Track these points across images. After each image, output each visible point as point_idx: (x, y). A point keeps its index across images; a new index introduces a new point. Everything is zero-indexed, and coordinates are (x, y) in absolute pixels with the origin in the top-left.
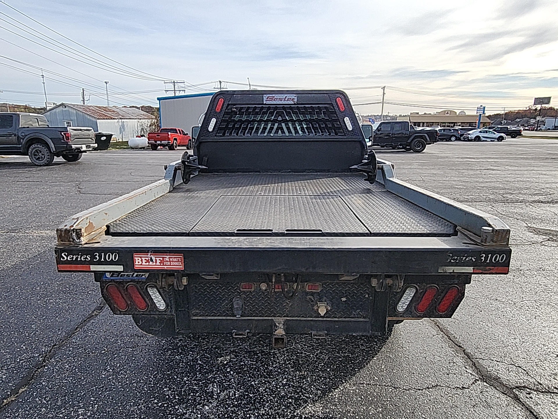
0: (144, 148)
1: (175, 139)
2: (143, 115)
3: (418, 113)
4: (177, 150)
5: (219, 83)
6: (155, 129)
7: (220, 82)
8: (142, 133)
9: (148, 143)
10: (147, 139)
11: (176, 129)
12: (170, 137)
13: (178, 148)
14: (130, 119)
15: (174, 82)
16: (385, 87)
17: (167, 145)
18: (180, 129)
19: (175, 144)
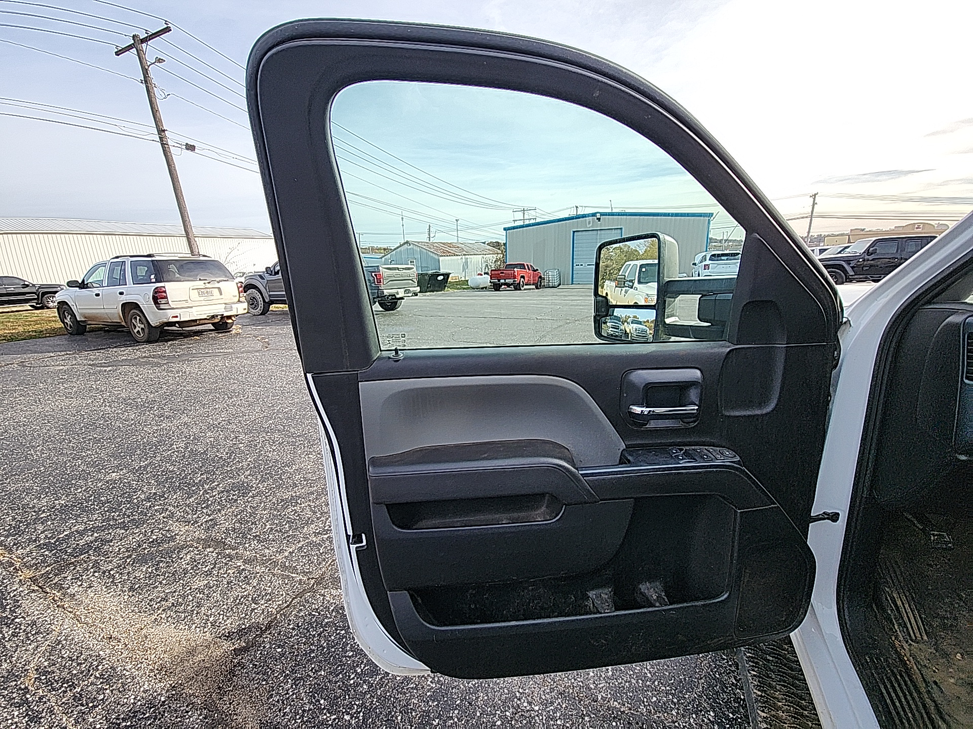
0: (486, 288)
1: (523, 277)
2: (489, 250)
3: (863, 230)
4: (525, 290)
5: (575, 208)
6: (500, 265)
7: (577, 207)
8: (487, 270)
9: (491, 282)
10: (489, 277)
11: (524, 264)
12: (516, 274)
13: (525, 287)
14: (474, 254)
15: (524, 210)
16: (815, 195)
17: (512, 284)
18: (529, 264)
19: (521, 283)
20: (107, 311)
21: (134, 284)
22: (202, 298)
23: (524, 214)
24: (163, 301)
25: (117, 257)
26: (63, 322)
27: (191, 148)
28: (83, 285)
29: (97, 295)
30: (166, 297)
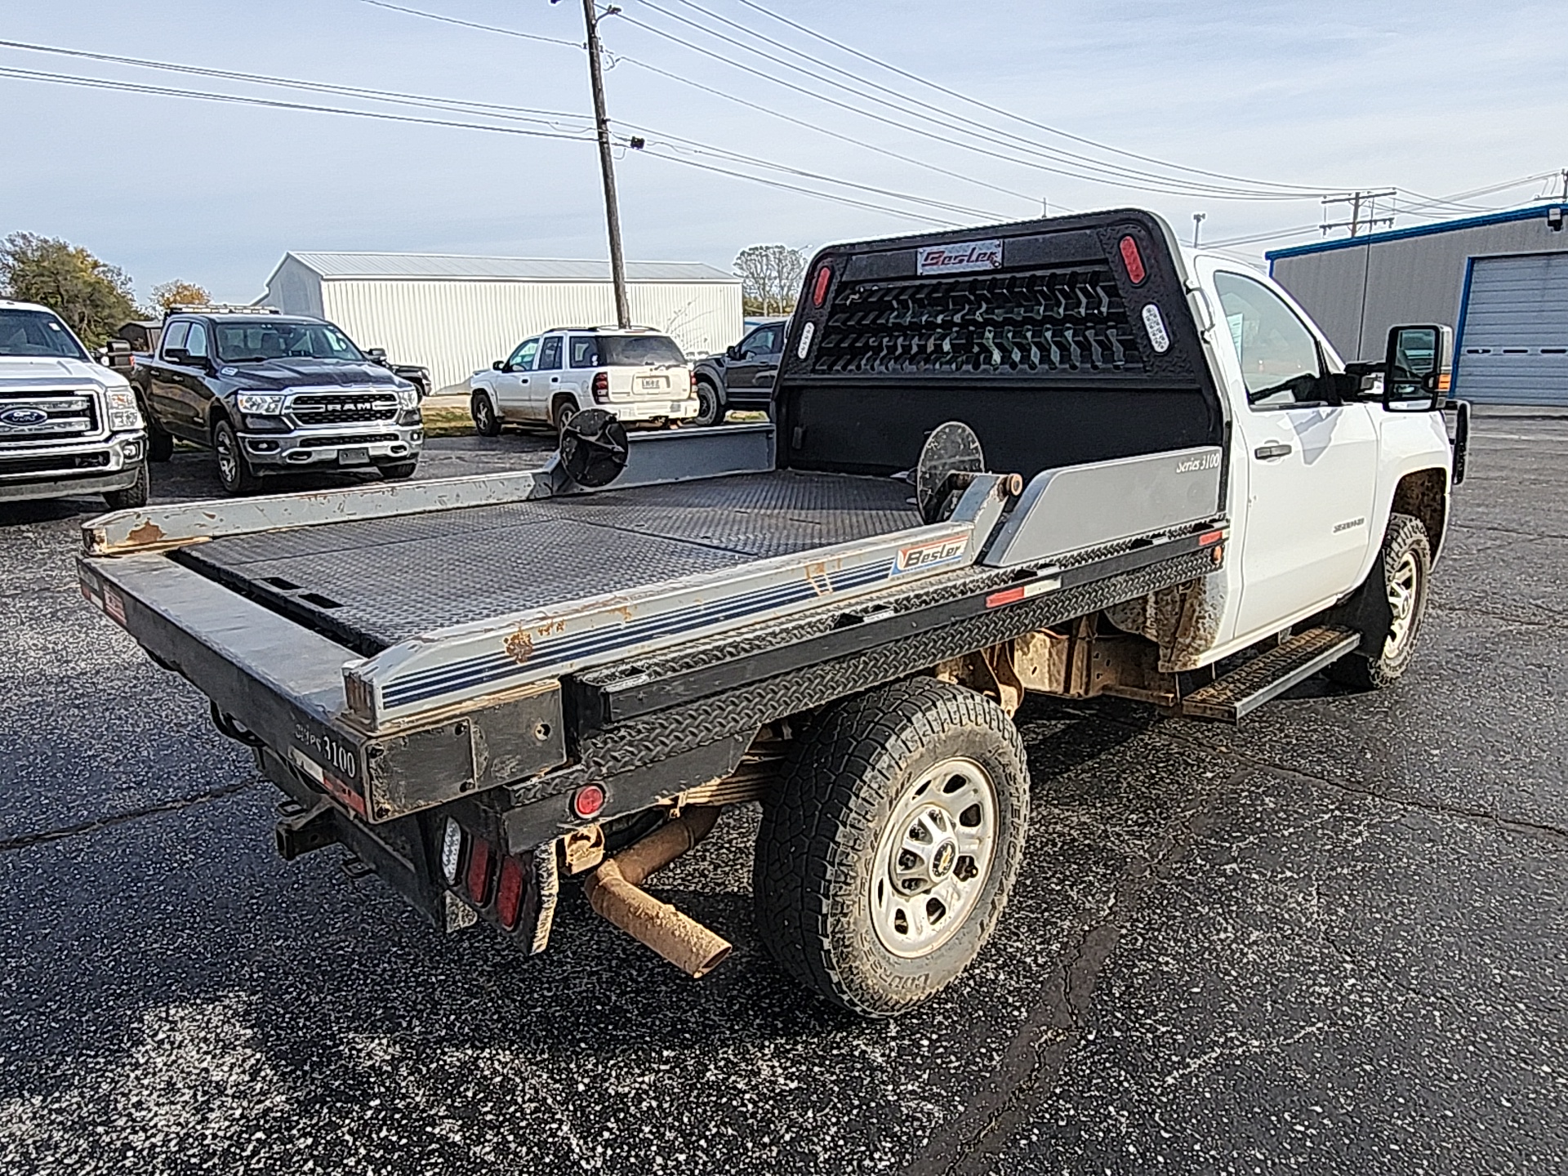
15: (1358, 197)
20: (534, 404)
21: (571, 367)
22: (646, 391)
23: (1357, 206)
24: (603, 392)
25: (552, 331)
26: (476, 418)
27: (638, 143)
28: (508, 369)
29: (525, 381)
30: (606, 387)
